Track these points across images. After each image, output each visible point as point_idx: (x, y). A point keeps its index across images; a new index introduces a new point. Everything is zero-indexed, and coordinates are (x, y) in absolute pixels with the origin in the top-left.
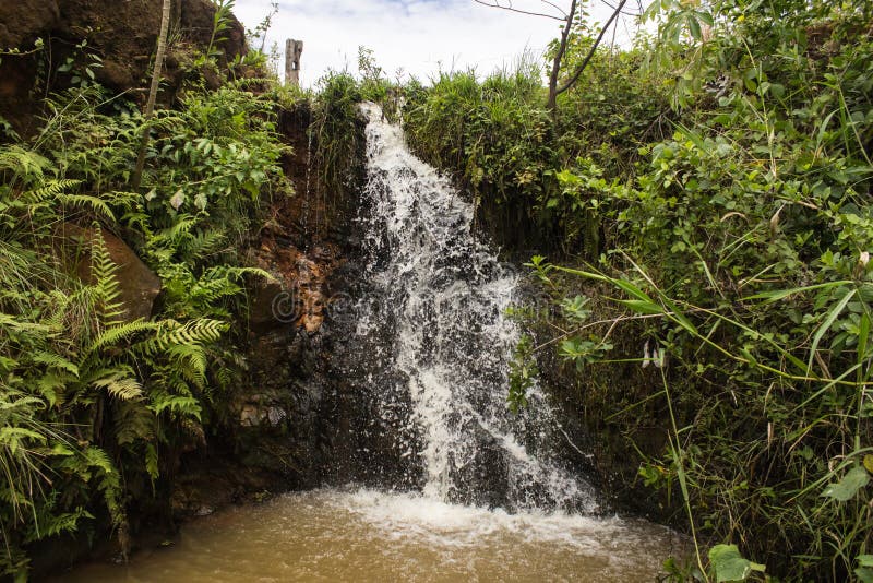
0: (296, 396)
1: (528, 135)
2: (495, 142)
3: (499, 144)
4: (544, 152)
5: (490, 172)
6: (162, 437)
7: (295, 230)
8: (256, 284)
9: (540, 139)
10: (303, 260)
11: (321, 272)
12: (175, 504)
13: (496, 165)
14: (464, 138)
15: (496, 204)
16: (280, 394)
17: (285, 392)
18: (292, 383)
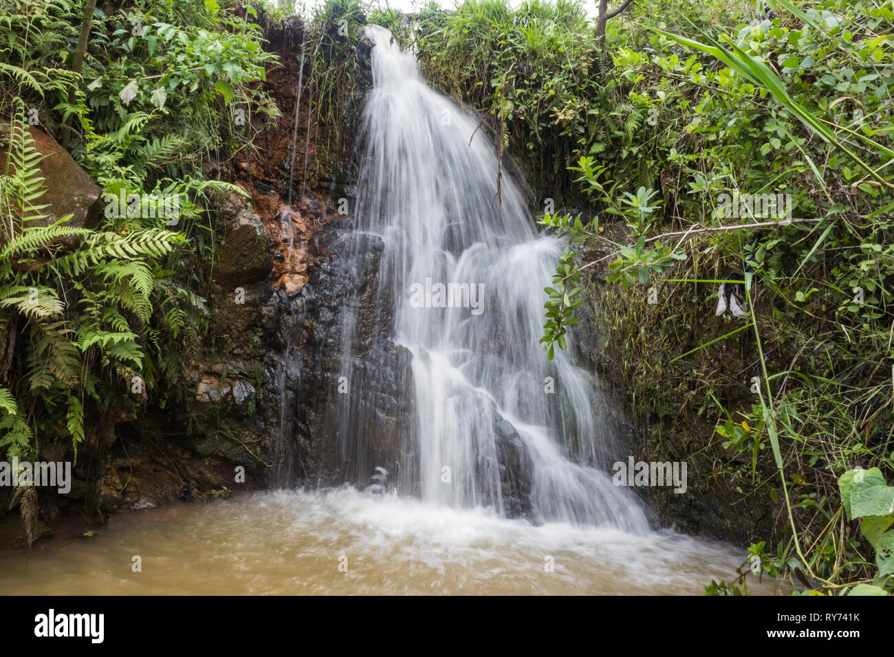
0: (269, 370)
1: (571, 66)
2: (529, 74)
3: (534, 76)
4: (590, 89)
5: (522, 108)
6: (91, 389)
7: (278, 176)
8: (226, 223)
9: (586, 72)
10: (286, 210)
11: (308, 228)
12: (105, 491)
13: (529, 101)
14: (491, 67)
15: (527, 151)
16: (249, 366)
17: (256, 365)
18: (264, 355)
